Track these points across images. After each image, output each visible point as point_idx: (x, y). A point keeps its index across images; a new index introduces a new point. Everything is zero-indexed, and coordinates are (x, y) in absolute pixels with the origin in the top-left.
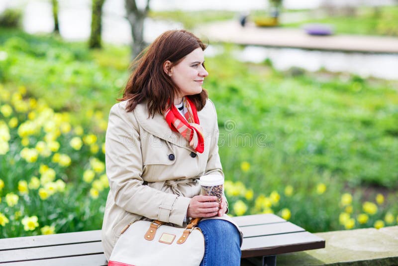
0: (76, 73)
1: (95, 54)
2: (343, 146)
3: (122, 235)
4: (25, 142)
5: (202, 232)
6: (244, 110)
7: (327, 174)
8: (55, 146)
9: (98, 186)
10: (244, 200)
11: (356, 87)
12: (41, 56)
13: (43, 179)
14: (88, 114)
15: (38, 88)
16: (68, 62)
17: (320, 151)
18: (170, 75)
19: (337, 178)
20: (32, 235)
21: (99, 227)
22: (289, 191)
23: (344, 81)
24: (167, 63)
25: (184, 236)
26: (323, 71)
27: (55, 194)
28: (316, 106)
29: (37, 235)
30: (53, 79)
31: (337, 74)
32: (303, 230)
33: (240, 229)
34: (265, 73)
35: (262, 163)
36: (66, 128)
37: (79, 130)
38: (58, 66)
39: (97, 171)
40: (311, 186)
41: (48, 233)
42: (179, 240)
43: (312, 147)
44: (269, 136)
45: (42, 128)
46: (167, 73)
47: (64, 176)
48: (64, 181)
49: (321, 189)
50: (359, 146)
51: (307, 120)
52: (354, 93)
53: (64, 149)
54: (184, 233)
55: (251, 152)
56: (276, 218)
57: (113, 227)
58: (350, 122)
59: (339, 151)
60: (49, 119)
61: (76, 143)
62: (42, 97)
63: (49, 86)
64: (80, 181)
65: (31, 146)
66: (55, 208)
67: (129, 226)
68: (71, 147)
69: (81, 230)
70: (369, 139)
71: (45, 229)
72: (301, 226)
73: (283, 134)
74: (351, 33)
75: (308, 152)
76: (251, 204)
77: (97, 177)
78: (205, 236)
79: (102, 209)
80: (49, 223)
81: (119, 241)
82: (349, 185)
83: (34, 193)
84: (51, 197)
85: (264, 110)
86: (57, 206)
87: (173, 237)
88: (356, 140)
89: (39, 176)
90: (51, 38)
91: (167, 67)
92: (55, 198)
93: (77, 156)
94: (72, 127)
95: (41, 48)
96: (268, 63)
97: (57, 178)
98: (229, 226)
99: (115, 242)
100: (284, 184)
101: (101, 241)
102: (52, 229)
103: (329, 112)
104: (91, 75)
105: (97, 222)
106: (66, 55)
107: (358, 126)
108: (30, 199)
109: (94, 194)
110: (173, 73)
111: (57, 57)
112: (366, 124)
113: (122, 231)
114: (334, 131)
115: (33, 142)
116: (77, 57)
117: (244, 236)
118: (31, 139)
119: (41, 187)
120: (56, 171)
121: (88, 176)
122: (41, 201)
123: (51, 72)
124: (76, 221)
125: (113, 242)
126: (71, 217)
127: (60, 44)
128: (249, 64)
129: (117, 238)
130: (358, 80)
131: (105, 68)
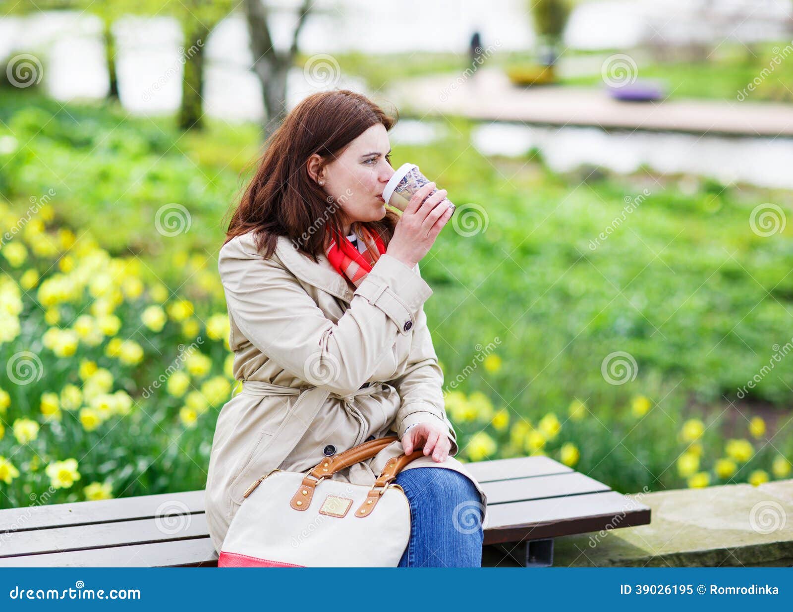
0: (154, 178)
1: (190, 140)
2: (687, 321)
3: (246, 501)
4: (52, 317)
5: (406, 493)
6: (487, 250)
7: (653, 377)
8: (111, 324)
9: (198, 403)
10: (489, 429)
11: (710, 204)
12: (83, 145)
13: (90, 390)
14: (178, 260)
15: (77, 208)
16: (136, 157)
17: (640, 332)
18: (321, 183)
19: (674, 385)
20: (68, 502)
21: (200, 485)
22: (577, 410)
23: (687, 191)
24: (315, 159)
25: (369, 502)
26: (646, 172)
27: (112, 418)
28: (633, 240)
29: (77, 501)
30: (107, 192)
31: (675, 178)
32: (606, 487)
33: (480, 488)
34: (529, 177)
35: (525, 356)
36: (133, 289)
37: (159, 293)
38: (118, 165)
39: (195, 374)
40: (621, 401)
41: (98, 496)
42: (360, 509)
43: (625, 324)
44: (538, 303)
45: (86, 289)
46: (314, 178)
47: (129, 384)
48: (129, 393)
49: (639, 406)
50: (719, 322)
51: (614, 269)
52: (706, 216)
53: (130, 329)
54: (369, 495)
55: (502, 334)
56: (551, 465)
57: (229, 484)
58: (699, 273)
59: (679, 331)
60: (99, 270)
61: (153, 318)
62: (85, 226)
63: (101, 205)
64: (162, 392)
65: (64, 325)
66: (113, 447)
67: (260, 482)
68: (144, 326)
69: (163, 491)
70: (736, 308)
71: (93, 489)
72: (604, 482)
73: (565, 298)
74: (701, 95)
75: (616, 333)
76: (503, 439)
77: (195, 385)
78: (410, 500)
79: (204, 449)
80: (100, 478)
81: (240, 511)
82: (698, 398)
83: (71, 417)
84: (105, 424)
85: (528, 251)
86: (116, 443)
87: (348, 502)
88: (712, 309)
89: (80, 384)
90: (103, 109)
91: (313, 166)
92: (112, 427)
93: (155, 345)
94: (146, 287)
95: (84, 129)
96: (535, 157)
97: (116, 388)
98: (458, 481)
99: (233, 514)
100: (569, 397)
101: (203, 512)
102: (107, 488)
103: (656, 253)
104: (184, 183)
105: (195, 475)
106: (133, 143)
107: (713, 281)
108: (63, 430)
109: (188, 418)
110: (326, 179)
111: (115, 148)
112: (732, 276)
113: (246, 492)
114: (668, 292)
115: (68, 316)
116: (155, 147)
117: (488, 501)
118: (63, 311)
119: (84, 405)
120: (114, 375)
121: (177, 383)
122: (85, 433)
123: (104, 177)
124: (153, 473)
125: (229, 515)
126: (143, 465)
127: (122, 122)
128: (498, 159)
129: (236, 507)
130: (715, 189)
131: (209, 168)
